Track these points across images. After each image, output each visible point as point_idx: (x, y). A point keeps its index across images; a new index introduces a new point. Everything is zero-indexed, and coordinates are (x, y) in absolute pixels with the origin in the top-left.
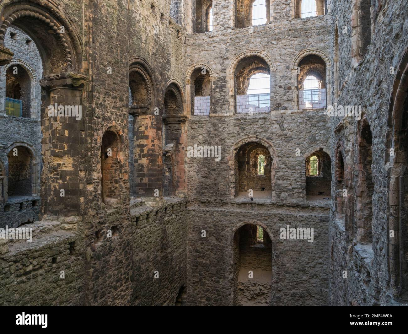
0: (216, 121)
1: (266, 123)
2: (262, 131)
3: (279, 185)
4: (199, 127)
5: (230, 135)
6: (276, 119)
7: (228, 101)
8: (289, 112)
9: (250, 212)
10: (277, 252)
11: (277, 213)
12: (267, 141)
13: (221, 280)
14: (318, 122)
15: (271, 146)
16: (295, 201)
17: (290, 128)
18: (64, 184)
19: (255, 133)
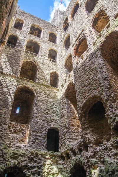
1: (37, 58)
3: (40, 77)
5: (22, 56)
8: (46, 58)
10: (37, 100)
13: (4, 109)
14: (55, 65)
16: (46, 84)
17: (46, 62)
19: (33, 59)
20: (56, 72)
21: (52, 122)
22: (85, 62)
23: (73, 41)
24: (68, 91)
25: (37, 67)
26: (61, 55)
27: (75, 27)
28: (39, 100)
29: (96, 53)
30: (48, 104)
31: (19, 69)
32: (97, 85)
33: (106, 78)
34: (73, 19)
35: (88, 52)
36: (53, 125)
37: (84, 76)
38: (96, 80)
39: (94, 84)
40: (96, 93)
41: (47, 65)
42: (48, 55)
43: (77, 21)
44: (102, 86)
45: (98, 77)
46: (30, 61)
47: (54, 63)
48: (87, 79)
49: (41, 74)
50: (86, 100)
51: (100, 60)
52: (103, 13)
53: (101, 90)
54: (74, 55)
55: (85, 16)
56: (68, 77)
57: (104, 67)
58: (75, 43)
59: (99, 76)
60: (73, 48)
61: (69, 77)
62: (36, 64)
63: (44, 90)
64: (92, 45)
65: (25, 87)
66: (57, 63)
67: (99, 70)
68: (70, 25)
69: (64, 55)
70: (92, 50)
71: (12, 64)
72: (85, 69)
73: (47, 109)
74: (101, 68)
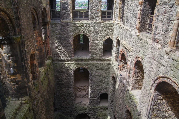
0: (64, 24)
1: (88, 26)
2: (86, 30)
3: (92, 52)
4: (55, 26)
5: (71, 31)
6: (92, 24)
7: (70, 15)
8: (98, 21)
9: (81, 63)
10: (91, 76)
11: (91, 62)
12: (88, 34)
13: (69, 89)
14: (109, 26)
15: (89, 36)
16: (98, 58)
17: (98, 28)
18: (18, 86)
19: (83, 30)
42: (100, 14)
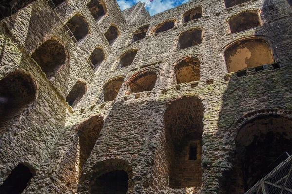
3: (60, 77)
8: (85, 56)
10: (34, 108)
16: (61, 92)
17: (81, 61)
20: (85, 84)
21: (33, 156)
22: (137, 105)
23: (138, 64)
24: (86, 124)
25: (65, 59)
26: (108, 68)
27: (152, 48)
28: (36, 109)
29: (160, 106)
30: (46, 124)
31: (38, 43)
32: (136, 149)
33: (154, 148)
34: (156, 35)
35: (149, 95)
36: (31, 160)
37: (125, 124)
38: (138, 141)
39: (132, 144)
40: (128, 158)
41: (80, 66)
42: (90, 53)
43: (158, 42)
44: (143, 155)
45: (144, 139)
46: (61, 43)
47: (92, 71)
48: (126, 130)
49: (64, 73)
50: (108, 158)
51: (159, 119)
52: (196, 63)
53: (138, 159)
54: (128, 83)
55: (173, 47)
56: (99, 105)
57: (159, 131)
58: (139, 68)
59: (146, 138)
60: (132, 73)
61: (102, 107)
62: (67, 54)
63: (52, 100)
64: (160, 91)
65: (29, 76)
66: (95, 73)
67: (151, 130)
68: (146, 39)
69: (112, 70)
70: (156, 98)
71: (34, 29)
72: (132, 114)
73: (39, 131)
74: (155, 131)
